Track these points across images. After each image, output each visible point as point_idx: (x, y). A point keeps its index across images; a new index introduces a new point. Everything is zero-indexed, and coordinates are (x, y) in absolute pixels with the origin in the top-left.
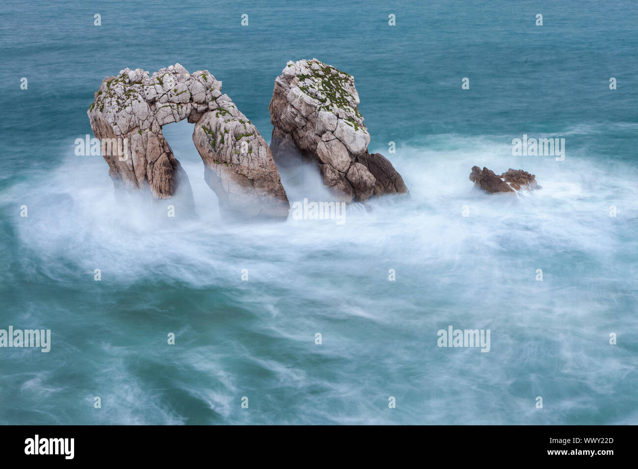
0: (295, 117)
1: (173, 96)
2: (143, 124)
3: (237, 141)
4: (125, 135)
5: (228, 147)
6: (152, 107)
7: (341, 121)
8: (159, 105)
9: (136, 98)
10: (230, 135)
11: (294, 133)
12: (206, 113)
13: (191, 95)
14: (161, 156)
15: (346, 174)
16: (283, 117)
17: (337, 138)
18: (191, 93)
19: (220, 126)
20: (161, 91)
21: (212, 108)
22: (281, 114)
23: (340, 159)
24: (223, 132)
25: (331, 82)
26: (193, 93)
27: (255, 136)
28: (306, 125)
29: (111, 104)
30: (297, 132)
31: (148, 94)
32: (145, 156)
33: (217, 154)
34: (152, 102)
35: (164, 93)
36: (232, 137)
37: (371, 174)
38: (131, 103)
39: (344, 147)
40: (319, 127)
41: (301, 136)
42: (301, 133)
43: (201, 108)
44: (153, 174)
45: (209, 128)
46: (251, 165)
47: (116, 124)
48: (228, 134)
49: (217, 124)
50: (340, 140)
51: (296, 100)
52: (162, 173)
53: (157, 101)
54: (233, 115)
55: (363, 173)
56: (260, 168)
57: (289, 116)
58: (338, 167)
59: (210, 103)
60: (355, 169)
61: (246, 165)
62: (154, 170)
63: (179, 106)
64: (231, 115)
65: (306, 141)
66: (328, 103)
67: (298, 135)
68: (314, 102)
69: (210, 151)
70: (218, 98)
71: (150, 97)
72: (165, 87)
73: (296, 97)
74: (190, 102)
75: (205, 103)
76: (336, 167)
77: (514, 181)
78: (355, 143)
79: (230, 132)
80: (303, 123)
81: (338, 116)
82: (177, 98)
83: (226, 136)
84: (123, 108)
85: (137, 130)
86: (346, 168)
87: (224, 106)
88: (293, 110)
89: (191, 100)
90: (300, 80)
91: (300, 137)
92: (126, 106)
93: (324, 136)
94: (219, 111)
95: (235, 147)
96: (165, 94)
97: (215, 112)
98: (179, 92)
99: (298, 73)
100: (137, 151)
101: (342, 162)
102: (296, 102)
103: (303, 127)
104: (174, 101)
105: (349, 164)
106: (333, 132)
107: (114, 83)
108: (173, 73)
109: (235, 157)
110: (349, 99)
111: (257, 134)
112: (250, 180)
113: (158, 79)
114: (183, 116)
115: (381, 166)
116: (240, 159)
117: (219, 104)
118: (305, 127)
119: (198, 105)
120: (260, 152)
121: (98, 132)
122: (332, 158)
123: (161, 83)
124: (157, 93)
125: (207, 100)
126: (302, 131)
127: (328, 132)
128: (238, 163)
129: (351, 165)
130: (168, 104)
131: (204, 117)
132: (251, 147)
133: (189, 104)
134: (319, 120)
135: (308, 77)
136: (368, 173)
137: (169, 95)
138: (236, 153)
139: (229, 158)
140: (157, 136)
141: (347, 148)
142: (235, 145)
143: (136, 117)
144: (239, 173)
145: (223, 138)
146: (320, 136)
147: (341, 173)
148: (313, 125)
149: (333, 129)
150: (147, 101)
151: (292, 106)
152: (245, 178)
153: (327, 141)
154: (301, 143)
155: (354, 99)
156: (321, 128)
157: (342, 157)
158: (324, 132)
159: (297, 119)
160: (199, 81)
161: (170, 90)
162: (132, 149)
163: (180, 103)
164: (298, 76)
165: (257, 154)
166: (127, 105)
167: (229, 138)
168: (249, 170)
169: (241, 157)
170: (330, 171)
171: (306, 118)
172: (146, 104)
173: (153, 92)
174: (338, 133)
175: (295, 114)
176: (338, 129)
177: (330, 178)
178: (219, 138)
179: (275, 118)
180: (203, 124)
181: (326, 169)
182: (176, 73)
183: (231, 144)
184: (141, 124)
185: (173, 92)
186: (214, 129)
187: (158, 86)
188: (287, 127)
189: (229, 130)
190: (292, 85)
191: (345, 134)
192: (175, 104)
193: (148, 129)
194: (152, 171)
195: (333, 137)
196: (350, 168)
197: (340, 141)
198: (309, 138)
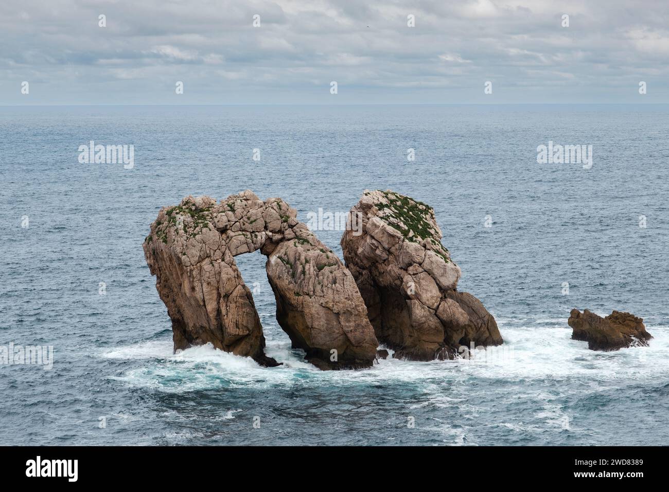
0: (376, 250)
1: (247, 224)
2: (214, 254)
3: (319, 271)
4: (195, 266)
5: (310, 277)
6: (223, 235)
7: (429, 252)
8: (230, 233)
9: (206, 226)
10: (311, 265)
11: (373, 268)
12: (282, 243)
13: (266, 222)
14: (237, 288)
15: (436, 311)
16: (360, 250)
17: (425, 271)
18: (265, 222)
19: (300, 256)
20: (233, 219)
21: (289, 237)
22: (358, 248)
23: (429, 295)
24: (304, 261)
25: (411, 213)
26: (268, 221)
27: (339, 266)
28: (388, 259)
29: (178, 233)
30: (377, 268)
31: (218, 221)
32: (218, 289)
33: (298, 286)
34: (223, 231)
35: (237, 220)
36: (314, 267)
37: (463, 311)
38: (201, 231)
39: (433, 280)
40: (404, 259)
41: (382, 271)
42: (381, 267)
43: (278, 237)
44: (228, 308)
45: (286, 258)
46: (336, 297)
47: (184, 254)
48: (310, 263)
49: (296, 254)
50: (429, 272)
51: (376, 231)
52: (239, 306)
53: (229, 229)
54: (313, 244)
55: (455, 309)
56: (345, 300)
57: (368, 249)
58: (427, 302)
59: (287, 232)
60: (446, 305)
61: (331, 296)
62: (228, 304)
63: (253, 235)
64: (311, 244)
65: (388, 277)
66: (411, 234)
67: (378, 271)
68: (397, 232)
69: (290, 283)
70: (295, 226)
71: (221, 225)
72: (237, 214)
73: (376, 226)
74: (264, 231)
75: (281, 232)
76: (425, 303)
77: (620, 323)
78: (446, 277)
79: (312, 262)
80: (385, 256)
81: (425, 246)
82: (250, 226)
83: (307, 267)
84: (192, 236)
85: (207, 260)
86: (436, 305)
87: (302, 235)
88: (374, 242)
89: (266, 228)
90: (380, 210)
91: (379, 273)
92: (195, 235)
93: (411, 268)
94: (296, 240)
95: (318, 278)
96: (237, 222)
97: (292, 242)
98: (252, 219)
99: (376, 202)
100: (209, 284)
101: (432, 297)
102: (376, 232)
103: (385, 260)
104: (247, 229)
105: (439, 299)
106: (420, 264)
107: (178, 211)
108: (245, 200)
109: (318, 287)
110: (432, 231)
111: (340, 264)
112: (335, 313)
113: (229, 205)
114: (258, 245)
115: (471, 305)
116: (325, 291)
117: (297, 233)
118: (387, 261)
119: (274, 234)
120: (345, 283)
121: (156, 266)
122: (420, 293)
123: (233, 210)
124: (229, 221)
125: (282, 229)
126: (383, 265)
127: (415, 264)
128: (322, 294)
129: (441, 301)
130: (240, 233)
131: (279, 247)
132: (335, 278)
133: (264, 233)
134: (405, 251)
135: (386, 206)
136: (460, 310)
137: (241, 223)
138: (319, 283)
139: (312, 289)
140: (231, 267)
141: (436, 282)
142: (317, 275)
143: (207, 246)
144: (323, 305)
145: (304, 268)
146: (406, 270)
147: (431, 310)
148: (396, 258)
149: (421, 261)
150: (218, 229)
151: (373, 237)
152: (330, 312)
153: (414, 274)
154: (381, 280)
155: (438, 233)
156: (406, 261)
157: (431, 291)
158: (410, 265)
159: (378, 252)
160: (272, 208)
161: (242, 217)
162: (203, 281)
163: (253, 232)
164: (376, 205)
165: (342, 285)
166: (197, 233)
167: (311, 268)
168: (334, 302)
169: (324, 289)
170: (419, 307)
171: (389, 251)
172: (217, 233)
173: (225, 219)
174: (426, 265)
175: (375, 247)
176: (427, 260)
177: (419, 315)
178: (300, 269)
179: (350, 254)
180: (280, 254)
181: (415, 304)
182: (248, 200)
183: (314, 274)
184: (212, 253)
185: (246, 220)
186: (292, 260)
187: (230, 213)
188: (365, 262)
189: (310, 260)
190: (369, 215)
191: (434, 266)
192: (248, 233)
193: (220, 260)
194: (226, 305)
195: (420, 269)
196: (440, 304)
197: (429, 274)
198: (392, 273)
